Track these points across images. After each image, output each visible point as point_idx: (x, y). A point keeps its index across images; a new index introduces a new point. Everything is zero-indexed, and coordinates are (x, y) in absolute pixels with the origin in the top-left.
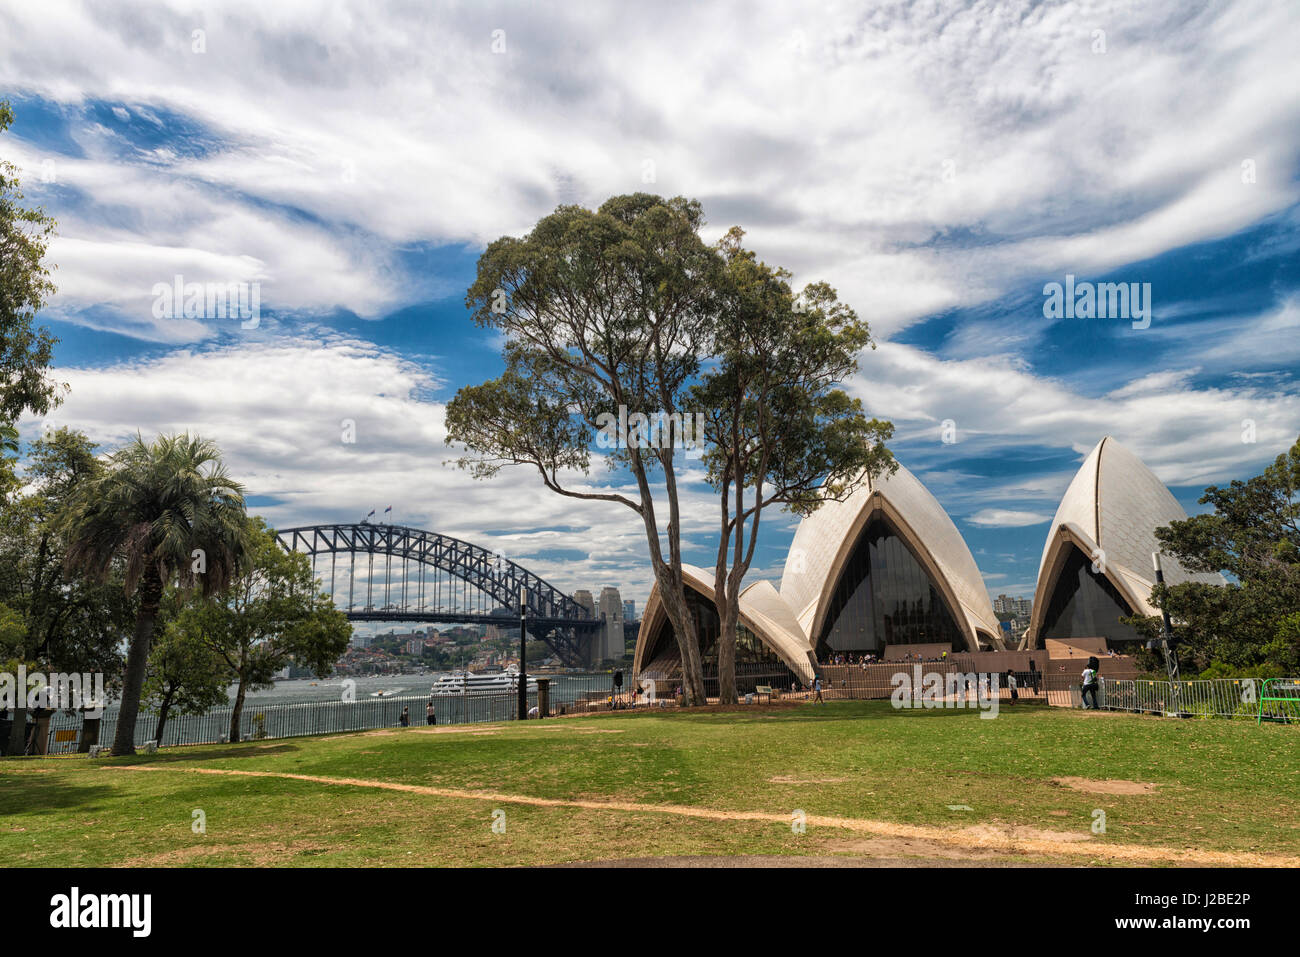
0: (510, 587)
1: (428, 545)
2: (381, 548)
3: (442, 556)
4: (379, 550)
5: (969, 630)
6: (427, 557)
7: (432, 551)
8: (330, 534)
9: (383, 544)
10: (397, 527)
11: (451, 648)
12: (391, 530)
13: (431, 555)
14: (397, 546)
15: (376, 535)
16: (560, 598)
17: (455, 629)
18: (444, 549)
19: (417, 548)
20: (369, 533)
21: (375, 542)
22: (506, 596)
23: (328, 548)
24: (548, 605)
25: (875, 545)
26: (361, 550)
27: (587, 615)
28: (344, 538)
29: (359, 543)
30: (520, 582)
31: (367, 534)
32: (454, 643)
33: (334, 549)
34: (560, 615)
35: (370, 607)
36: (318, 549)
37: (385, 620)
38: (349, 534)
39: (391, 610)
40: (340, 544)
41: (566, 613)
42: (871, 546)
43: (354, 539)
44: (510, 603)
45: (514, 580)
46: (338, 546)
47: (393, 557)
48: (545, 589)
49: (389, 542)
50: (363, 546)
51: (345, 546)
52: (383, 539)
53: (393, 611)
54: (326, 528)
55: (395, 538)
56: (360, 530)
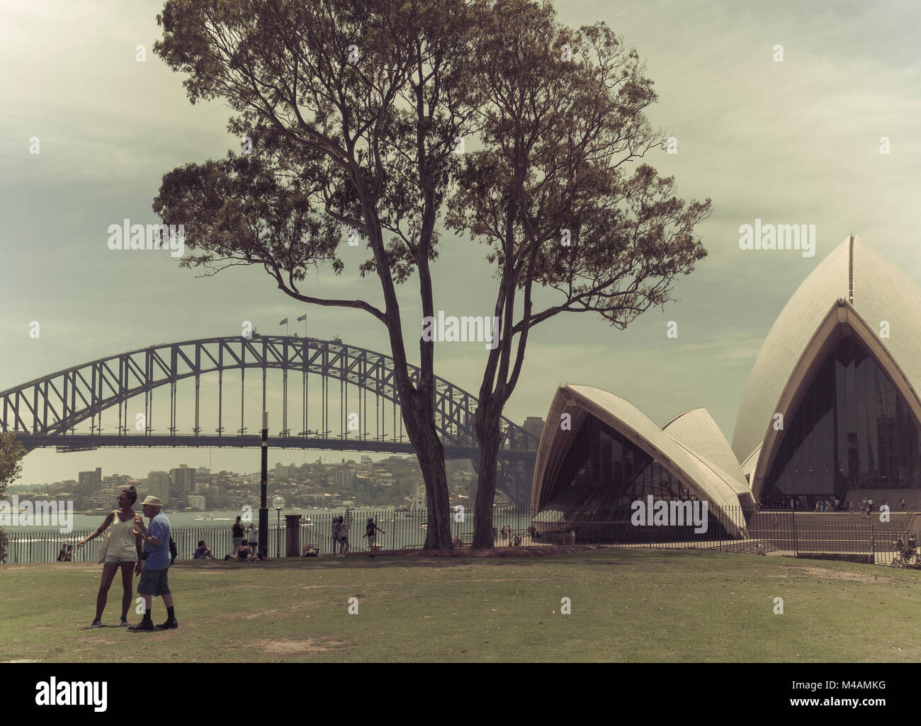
0: (447, 412)
1: (350, 361)
2: (296, 364)
3: (367, 375)
4: (294, 366)
6: (350, 375)
7: (356, 369)
8: (237, 347)
9: (298, 360)
10: (313, 340)
12: (307, 343)
13: (354, 373)
14: (315, 362)
15: (290, 348)
16: (507, 426)
17: (392, 459)
18: (369, 367)
19: (338, 364)
20: (282, 346)
21: (290, 357)
22: (443, 423)
23: (235, 363)
26: (273, 365)
28: (254, 352)
29: (270, 358)
30: (459, 407)
31: (280, 348)
32: (390, 475)
33: (242, 365)
35: (285, 432)
36: (224, 364)
37: (304, 447)
38: (259, 347)
39: (309, 435)
40: (250, 358)
41: (515, 443)
43: (265, 353)
44: (448, 430)
45: (452, 402)
46: (247, 361)
47: (310, 374)
49: (305, 357)
50: (275, 360)
51: (255, 361)
52: (298, 353)
53: (313, 436)
54: (232, 339)
55: (312, 352)
56: (272, 343)
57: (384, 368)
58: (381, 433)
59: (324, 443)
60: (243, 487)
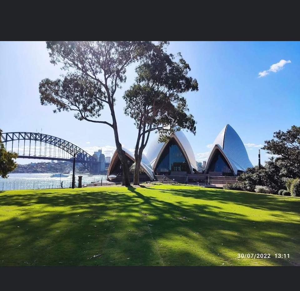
1: (52, 140)
2: (39, 140)
5: (191, 169)
6: (52, 143)
8: (23, 135)
9: (39, 138)
10: (43, 134)
11: (58, 167)
14: (43, 139)
15: (37, 136)
16: (89, 156)
19: (49, 140)
21: (37, 138)
23: (23, 138)
24: (86, 157)
25: (171, 147)
26: (33, 140)
27: (96, 161)
28: (28, 136)
29: (32, 138)
30: (78, 151)
31: (35, 136)
33: (24, 139)
34: (89, 160)
35: (35, 155)
36: (20, 139)
37: (40, 159)
38: (29, 135)
39: (41, 156)
40: (27, 137)
41: (90, 160)
42: (170, 147)
43: (31, 136)
46: (26, 138)
47: (42, 142)
48: (85, 153)
49: (41, 138)
50: (33, 138)
51: (28, 138)
52: (39, 137)
53: (42, 156)
54: (22, 133)
55: (43, 137)
56: (32, 134)
57: (61, 142)
58: (59, 156)
59: (44, 158)
60: (22, 168)
